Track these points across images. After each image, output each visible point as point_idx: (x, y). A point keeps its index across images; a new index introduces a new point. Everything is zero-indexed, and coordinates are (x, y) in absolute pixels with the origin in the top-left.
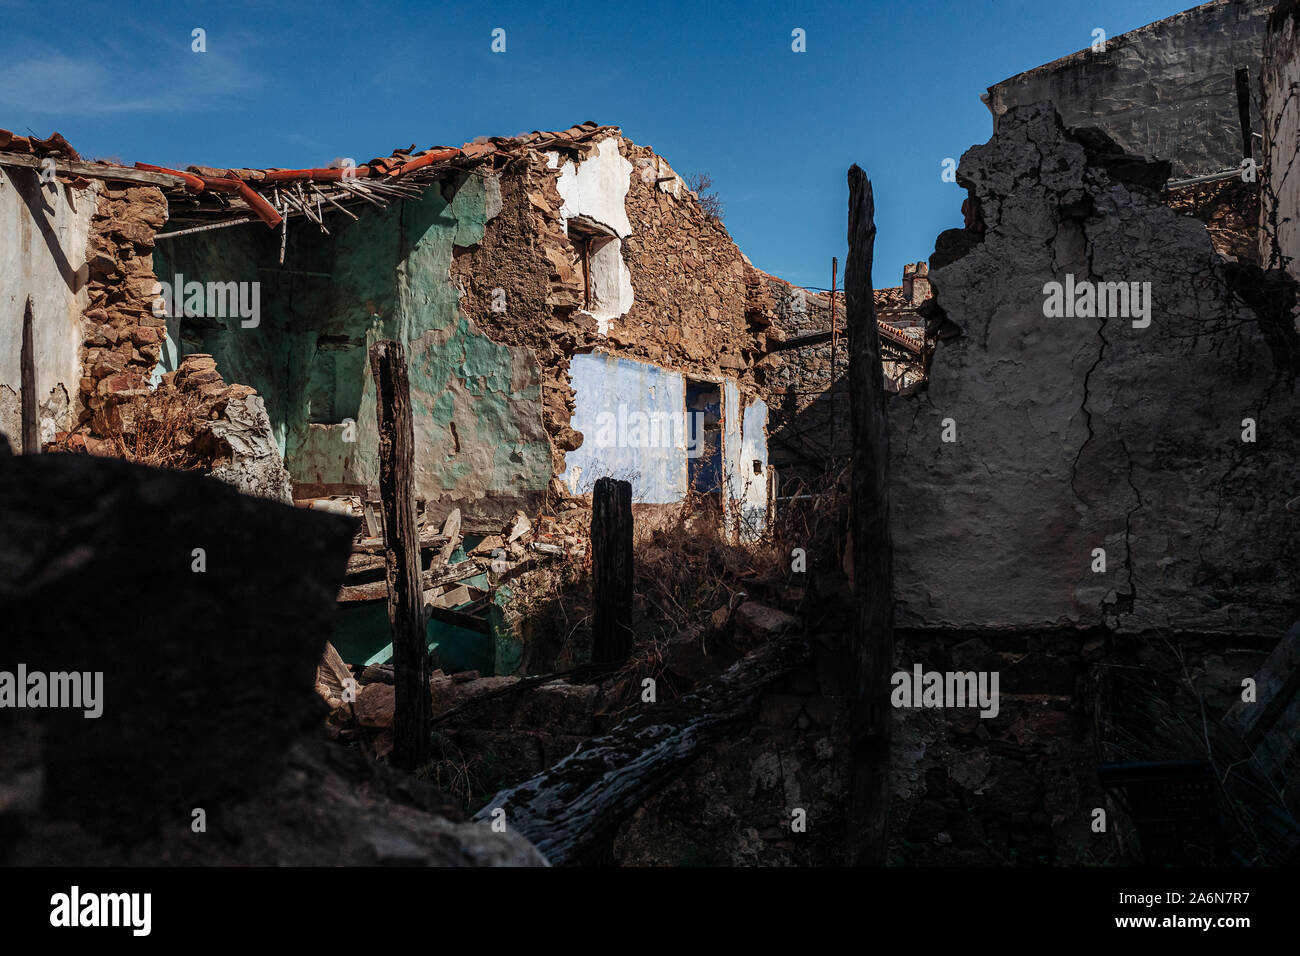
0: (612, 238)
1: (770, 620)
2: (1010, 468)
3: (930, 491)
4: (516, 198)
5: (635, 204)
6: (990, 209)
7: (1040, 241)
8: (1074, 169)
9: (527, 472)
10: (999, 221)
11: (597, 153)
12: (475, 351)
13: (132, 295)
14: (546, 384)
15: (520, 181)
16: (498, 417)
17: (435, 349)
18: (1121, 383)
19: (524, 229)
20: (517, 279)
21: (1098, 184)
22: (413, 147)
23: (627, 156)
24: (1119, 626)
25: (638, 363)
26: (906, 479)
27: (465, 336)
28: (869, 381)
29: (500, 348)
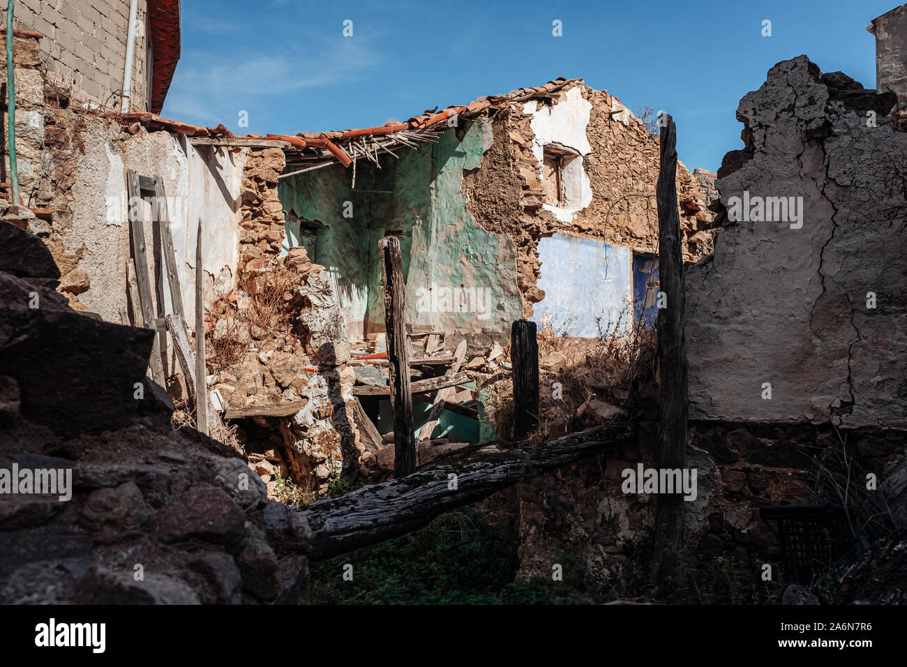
0: (577, 156)
1: (607, 411)
2: (767, 313)
3: (714, 329)
4: (502, 136)
5: (592, 131)
6: (758, 136)
7: (791, 157)
8: (819, 103)
9: (507, 316)
10: (764, 144)
11: (565, 98)
12: (476, 239)
13: (266, 212)
14: (520, 258)
15: (504, 124)
16: (490, 281)
17: (452, 237)
18: (847, 254)
19: (506, 157)
20: (501, 190)
21: (836, 113)
22: (437, 108)
23: (588, 99)
24: (841, 423)
25: (595, 241)
26: (698, 321)
27: (470, 228)
28: (670, 255)
29: (491, 235)
